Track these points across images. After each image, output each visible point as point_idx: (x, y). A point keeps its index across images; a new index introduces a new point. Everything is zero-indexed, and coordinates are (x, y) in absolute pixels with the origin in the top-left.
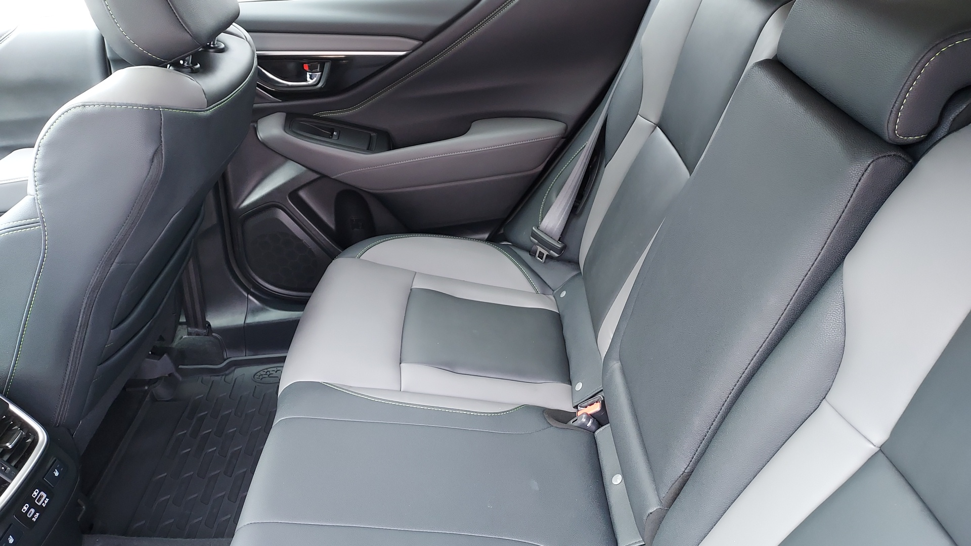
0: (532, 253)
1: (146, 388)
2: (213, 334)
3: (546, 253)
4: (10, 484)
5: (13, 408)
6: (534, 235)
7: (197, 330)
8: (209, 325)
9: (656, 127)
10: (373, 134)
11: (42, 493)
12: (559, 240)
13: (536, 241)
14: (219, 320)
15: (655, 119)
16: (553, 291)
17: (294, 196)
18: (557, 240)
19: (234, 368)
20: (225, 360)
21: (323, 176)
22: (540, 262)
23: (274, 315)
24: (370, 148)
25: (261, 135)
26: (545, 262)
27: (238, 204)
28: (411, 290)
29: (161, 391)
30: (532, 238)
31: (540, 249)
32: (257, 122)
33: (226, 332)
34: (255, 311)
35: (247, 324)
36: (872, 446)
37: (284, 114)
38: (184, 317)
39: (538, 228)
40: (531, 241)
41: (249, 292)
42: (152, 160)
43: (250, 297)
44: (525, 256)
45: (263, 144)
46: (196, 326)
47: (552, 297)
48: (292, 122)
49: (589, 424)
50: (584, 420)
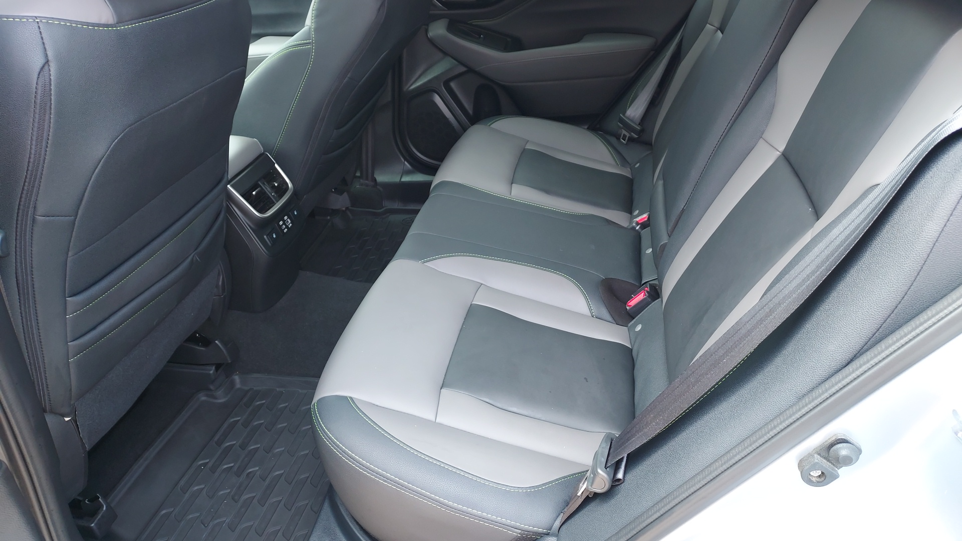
0: (618, 138)
1: (329, 218)
2: (378, 187)
3: (628, 135)
4: (275, 204)
5: (276, 166)
6: (621, 121)
7: (367, 182)
8: (376, 180)
9: (717, 31)
10: (509, 40)
11: (289, 220)
12: (639, 124)
13: (622, 126)
14: (383, 177)
15: (717, 24)
16: (630, 165)
17: (447, 84)
18: (638, 124)
19: (389, 214)
20: (383, 207)
21: (470, 70)
22: (623, 143)
23: (419, 178)
24: (507, 48)
25: (430, 34)
26: (626, 144)
27: (407, 87)
28: (524, 149)
29: (338, 221)
30: (619, 123)
31: (624, 132)
32: (428, 25)
33: (386, 186)
34: (408, 172)
35: (402, 182)
36: (778, 153)
37: (448, 20)
38: (359, 172)
39: (624, 115)
40: (618, 125)
41: (406, 159)
42: (379, 9)
43: (406, 163)
44: (613, 140)
45: (431, 42)
46: (367, 179)
47: (630, 170)
48: (453, 27)
49: (637, 228)
50: (634, 224)
